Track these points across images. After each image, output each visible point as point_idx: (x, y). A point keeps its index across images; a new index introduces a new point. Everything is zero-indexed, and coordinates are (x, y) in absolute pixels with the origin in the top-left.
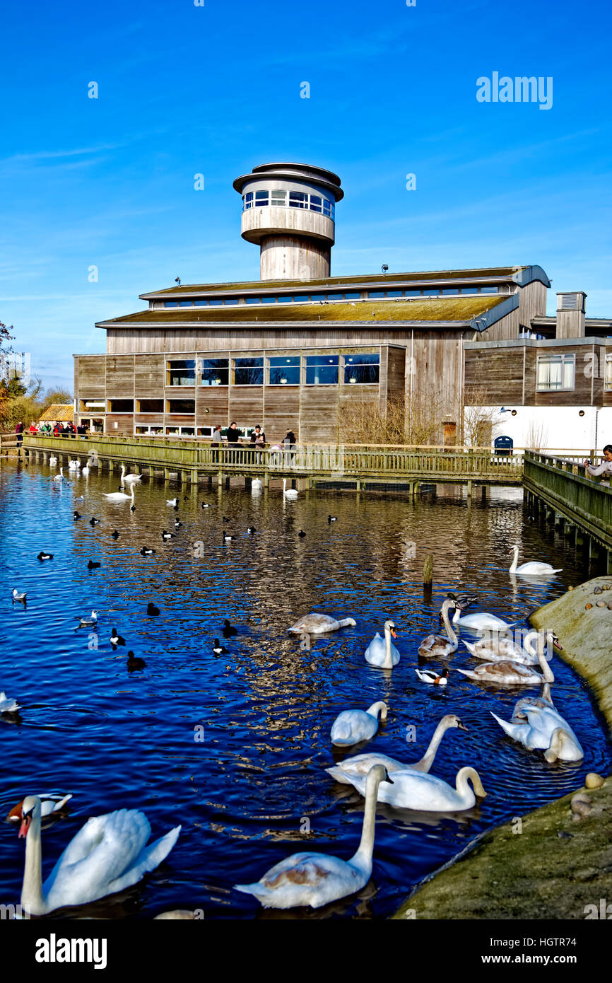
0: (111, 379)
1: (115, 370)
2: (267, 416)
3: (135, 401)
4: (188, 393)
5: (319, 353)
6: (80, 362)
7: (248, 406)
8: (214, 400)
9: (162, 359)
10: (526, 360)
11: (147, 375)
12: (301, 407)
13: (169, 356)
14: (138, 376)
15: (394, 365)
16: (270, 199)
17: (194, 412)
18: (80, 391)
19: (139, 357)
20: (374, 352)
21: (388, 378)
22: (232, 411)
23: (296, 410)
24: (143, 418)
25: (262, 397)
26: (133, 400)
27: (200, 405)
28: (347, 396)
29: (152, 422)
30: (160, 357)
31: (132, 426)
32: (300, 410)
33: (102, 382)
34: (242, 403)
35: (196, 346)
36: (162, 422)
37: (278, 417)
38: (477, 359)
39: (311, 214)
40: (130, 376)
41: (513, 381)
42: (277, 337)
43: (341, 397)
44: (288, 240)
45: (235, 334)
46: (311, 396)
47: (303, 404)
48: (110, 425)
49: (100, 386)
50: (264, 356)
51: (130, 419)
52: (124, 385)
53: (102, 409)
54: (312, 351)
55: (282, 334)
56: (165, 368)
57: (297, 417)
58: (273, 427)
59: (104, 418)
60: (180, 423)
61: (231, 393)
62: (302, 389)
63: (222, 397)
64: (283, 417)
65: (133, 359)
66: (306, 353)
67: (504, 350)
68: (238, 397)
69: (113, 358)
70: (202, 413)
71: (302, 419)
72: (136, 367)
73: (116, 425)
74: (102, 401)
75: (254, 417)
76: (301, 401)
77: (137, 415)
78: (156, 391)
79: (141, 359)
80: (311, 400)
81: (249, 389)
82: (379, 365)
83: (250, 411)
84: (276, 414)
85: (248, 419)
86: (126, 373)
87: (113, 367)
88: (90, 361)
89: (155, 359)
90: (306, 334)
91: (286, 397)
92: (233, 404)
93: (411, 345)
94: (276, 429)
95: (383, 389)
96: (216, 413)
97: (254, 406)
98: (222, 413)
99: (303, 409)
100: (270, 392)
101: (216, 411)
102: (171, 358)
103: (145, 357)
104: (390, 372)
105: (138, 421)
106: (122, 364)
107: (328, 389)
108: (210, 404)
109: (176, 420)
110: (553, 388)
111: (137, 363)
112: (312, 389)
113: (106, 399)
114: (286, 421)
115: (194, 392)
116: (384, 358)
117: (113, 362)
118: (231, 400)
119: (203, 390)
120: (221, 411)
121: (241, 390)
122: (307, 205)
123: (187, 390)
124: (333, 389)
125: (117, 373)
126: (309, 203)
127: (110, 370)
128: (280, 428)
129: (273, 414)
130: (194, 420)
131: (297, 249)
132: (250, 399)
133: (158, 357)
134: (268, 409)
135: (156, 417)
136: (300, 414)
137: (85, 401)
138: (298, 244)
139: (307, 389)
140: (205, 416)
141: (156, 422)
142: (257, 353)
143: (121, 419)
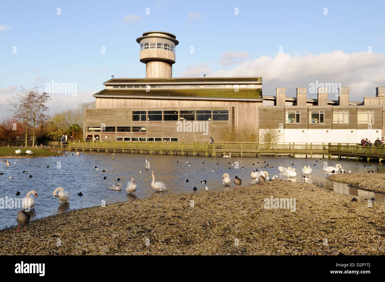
0: (104, 118)
1: (105, 114)
2: (180, 133)
3: (116, 127)
5: (202, 109)
6: (87, 111)
7: (171, 129)
8: (156, 127)
9: (130, 110)
10: (284, 113)
11: (122, 117)
14: (117, 117)
15: (233, 114)
17: (146, 132)
18: (87, 123)
19: (118, 109)
20: (226, 109)
21: (232, 119)
22: (164, 131)
27: (149, 129)
28: (215, 126)
29: (124, 136)
30: (128, 109)
31: (115, 137)
33: (98, 119)
34: (168, 128)
36: (130, 136)
37: (185, 133)
38: (264, 112)
40: (113, 117)
41: (279, 120)
43: (212, 125)
48: (103, 137)
49: (98, 121)
50: (177, 110)
51: (114, 135)
52: (110, 121)
53: (99, 131)
54: (200, 108)
56: (131, 114)
58: (183, 137)
59: (100, 134)
60: (138, 136)
61: (163, 124)
63: (159, 126)
64: (187, 133)
65: (115, 110)
66: (196, 109)
67: (275, 109)
68: (167, 126)
69: (104, 109)
70: (150, 132)
71: (196, 134)
72: (116, 114)
73: (106, 137)
74: (99, 127)
75: (174, 133)
77: (117, 133)
78: (126, 123)
81: (172, 123)
82: (229, 114)
83: (172, 131)
85: (172, 134)
86: (111, 116)
87: (105, 113)
88: (93, 111)
89: (126, 110)
92: (164, 128)
93: (237, 107)
95: (230, 122)
96: (156, 132)
97: (174, 129)
98: (159, 132)
102: (133, 110)
103: (121, 109)
104: (231, 116)
105: (118, 136)
106: (109, 112)
108: (153, 128)
109: (136, 135)
111: (117, 112)
114: (189, 135)
115: (145, 124)
117: (105, 111)
118: (163, 126)
119: (149, 123)
121: (167, 123)
123: (142, 123)
125: (107, 116)
127: (103, 115)
128: (186, 138)
130: (145, 135)
132: (172, 126)
135: (127, 134)
141: (127, 136)
142: (174, 109)
143: (108, 134)
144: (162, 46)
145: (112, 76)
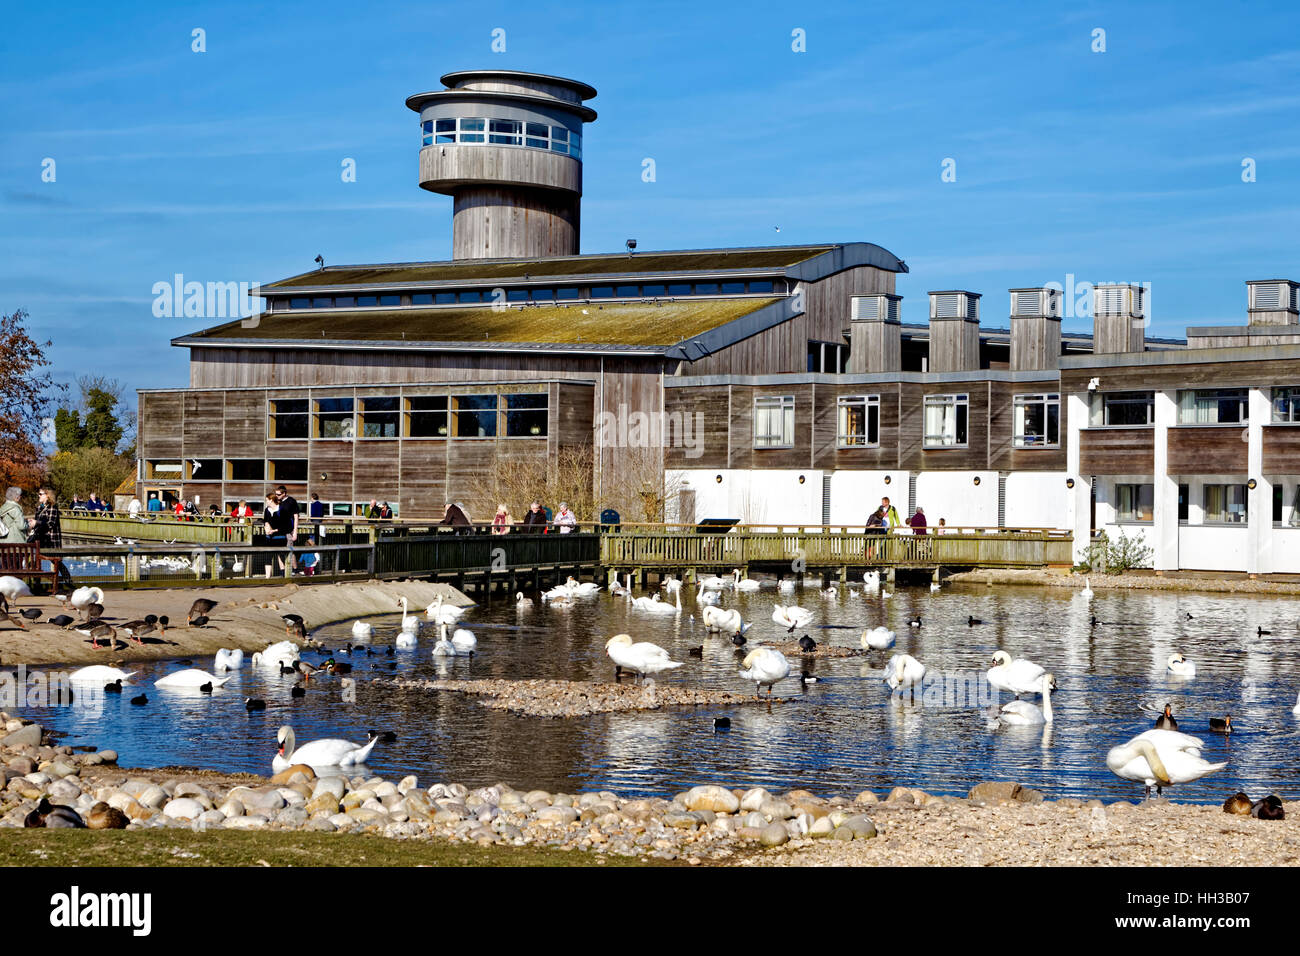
0: (191, 428)
1: (196, 414)
2: (404, 485)
3: (224, 462)
4: (298, 449)
5: (471, 391)
6: (148, 400)
7: (380, 470)
8: (334, 460)
9: (263, 397)
10: (732, 404)
11: (242, 422)
12: (448, 471)
13: (273, 393)
14: (230, 423)
15: (572, 409)
16: (458, 132)
17: (306, 479)
18: (146, 446)
19: (230, 394)
20: (540, 391)
21: (560, 429)
22: (358, 477)
23: (441, 475)
24: (235, 489)
25: (397, 456)
26: (221, 461)
27: (314, 468)
28: (507, 456)
29: (247, 495)
30: (260, 394)
32: (448, 475)
33: (177, 432)
34: (371, 466)
35: (318, 377)
37: (419, 486)
38: (678, 401)
39: (527, 153)
40: (218, 423)
41: (717, 434)
42: (428, 365)
43: (500, 456)
44: (494, 195)
45: (371, 359)
46: (461, 455)
47: (451, 466)
49: (176, 439)
50: (401, 395)
51: (217, 490)
52: (209, 437)
53: (178, 475)
54: (463, 388)
55: (435, 361)
56: (268, 410)
57: (443, 486)
58: (412, 502)
59: (180, 489)
61: (357, 449)
62: (449, 444)
63: (343, 455)
64: (425, 486)
65: (222, 397)
66: (456, 391)
67: (708, 390)
68: (366, 456)
69: (193, 395)
70: (318, 481)
71: (451, 489)
72: (225, 410)
74: (179, 462)
75: (387, 486)
76: (448, 462)
77: (227, 484)
78: (253, 447)
79: (234, 397)
80: (462, 460)
81: (381, 445)
82: (548, 409)
83: (383, 477)
84: (417, 481)
85: (380, 490)
86: (212, 419)
87: (194, 408)
88: (161, 400)
89: (254, 398)
90: (466, 361)
91: (429, 456)
92: (360, 466)
93: (601, 379)
94: (416, 504)
95: (552, 444)
96: (335, 481)
97: (387, 470)
98: (343, 481)
99: (452, 474)
100: (409, 448)
101: (337, 477)
102: (276, 396)
103: (239, 393)
104: (562, 419)
105: (229, 493)
106: (207, 405)
107: (484, 444)
108: (328, 467)
110: (775, 443)
111: (227, 404)
112: (463, 444)
113: (183, 459)
114: (429, 492)
115: (306, 449)
116: (554, 400)
117: (195, 401)
118: (356, 458)
119: (319, 445)
120: (342, 477)
121: (371, 445)
122: (520, 138)
123: (297, 445)
124: (490, 444)
125: (200, 419)
126: (524, 135)
127: (188, 413)
128: (420, 502)
129: (412, 482)
131: (509, 209)
132: (382, 459)
133: (257, 394)
134: (407, 474)
135: (255, 487)
136: (447, 482)
137: (154, 463)
138: (509, 201)
139: (455, 444)
140: (321, 485)
141: (253, 495)
142: (391, 390)
143: (205, 490)
144: (521, 132)
145: (317, 260)
